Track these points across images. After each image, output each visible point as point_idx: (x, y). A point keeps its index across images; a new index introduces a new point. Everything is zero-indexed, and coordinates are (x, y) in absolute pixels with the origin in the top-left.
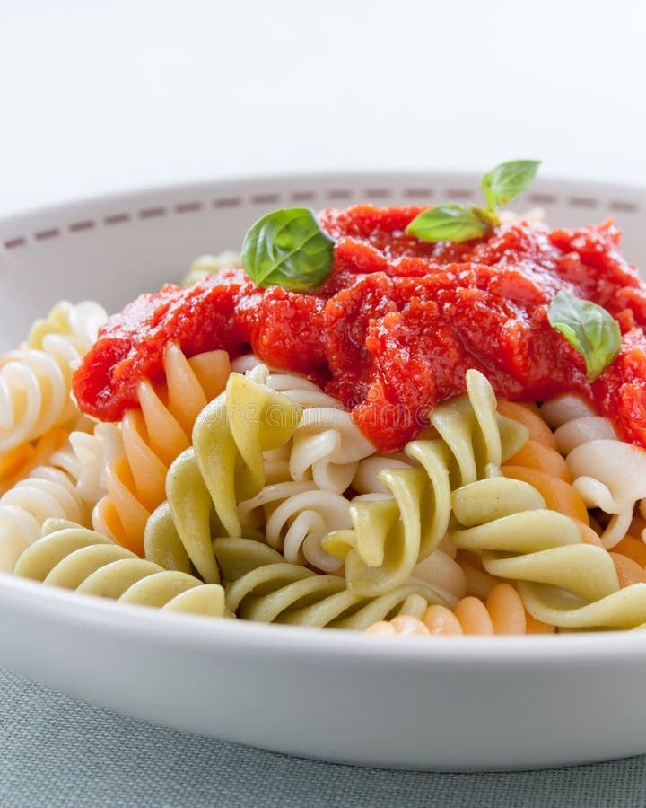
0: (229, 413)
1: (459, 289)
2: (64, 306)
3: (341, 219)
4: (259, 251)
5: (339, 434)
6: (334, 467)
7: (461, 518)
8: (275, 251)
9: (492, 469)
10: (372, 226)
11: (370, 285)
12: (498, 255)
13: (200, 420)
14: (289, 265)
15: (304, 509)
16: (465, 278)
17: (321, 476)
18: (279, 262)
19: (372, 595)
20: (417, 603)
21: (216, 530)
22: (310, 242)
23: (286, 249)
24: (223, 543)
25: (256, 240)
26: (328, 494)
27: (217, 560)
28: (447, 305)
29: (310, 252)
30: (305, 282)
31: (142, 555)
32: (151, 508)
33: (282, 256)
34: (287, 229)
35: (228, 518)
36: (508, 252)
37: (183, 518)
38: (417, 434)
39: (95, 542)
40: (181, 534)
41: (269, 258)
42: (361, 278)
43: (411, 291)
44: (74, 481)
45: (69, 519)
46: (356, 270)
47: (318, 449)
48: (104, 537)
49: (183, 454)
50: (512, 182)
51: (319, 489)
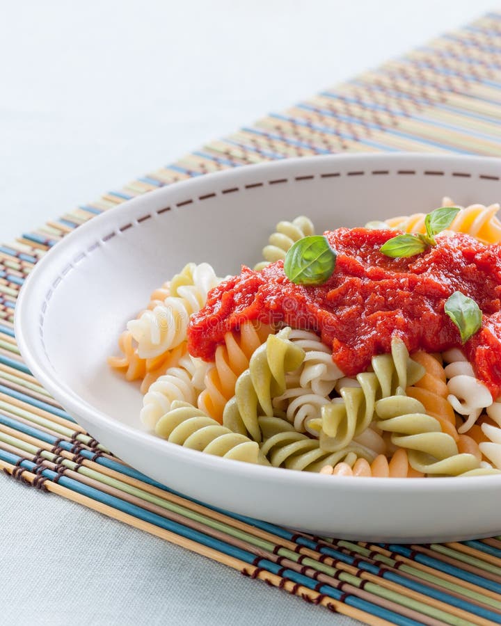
0: (268, 354)
1: (398, 290)
2: (191, 266)
3: (346, 236)
4: (293, 262)
5: (326, 366)
6: (323, 382)
7: (380, 415)
8: (302, 262)
9: (399, 390)
10: (363, 242)
11: (352, 284)
12: (427, 266)
13: (254, 355)
14: (309, 270)
15: (305, 404)
16: (403, 282)
17: (315, 387)
18: (304, 268)
19: (331, 451)
20: (352, 457)
21: (260, 412)
22: (323, 255)
23: (308, 260)
24: (262, 419)
25: (292, 256)
26: (319, 396)
27: (259, 426)
28: (391, 299)
29: (323, 261)
30: (316, 280)
31: (222, 424)
32: (228, 399)
33: (307, 265)
34: (310, 248)
35: (266, 407)
36: (433, 264)
37: (243, 405)
38: (366, 368)
39: (199, 415)
40: (241, 414)
41: (298, 267)
42: (348, 279)
43: (372, 289)
44: (191, 377)
45: (186, 401)
46: (346, 273)
47: (314, 373)
48: (204, 413)
49: (245, 372)
50: (441, 222)
51: (314, 393)
